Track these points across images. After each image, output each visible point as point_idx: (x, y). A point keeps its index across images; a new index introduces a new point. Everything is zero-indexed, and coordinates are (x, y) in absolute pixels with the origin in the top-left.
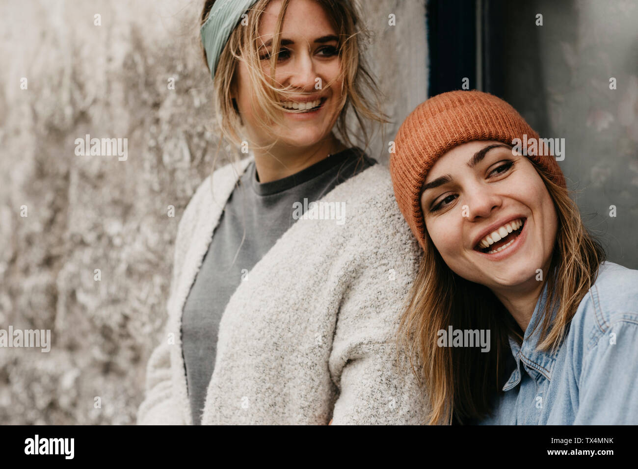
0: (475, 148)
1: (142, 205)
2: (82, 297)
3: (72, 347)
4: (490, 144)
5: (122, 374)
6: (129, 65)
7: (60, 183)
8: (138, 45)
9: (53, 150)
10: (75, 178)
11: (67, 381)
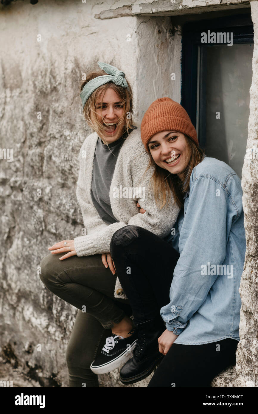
0: (166, 133)
1: (78, 125)
2: (54, 158)
3: (49, 178)
4: (170, 132)
5: (69, 188)
6: (73, 72)
7: (45, 113)
8: (77, 65)
9: (42, 101)
10: (51, 112)
11: (47, 190)
